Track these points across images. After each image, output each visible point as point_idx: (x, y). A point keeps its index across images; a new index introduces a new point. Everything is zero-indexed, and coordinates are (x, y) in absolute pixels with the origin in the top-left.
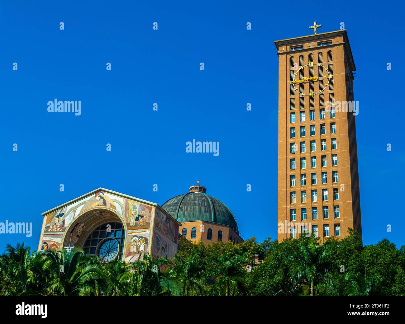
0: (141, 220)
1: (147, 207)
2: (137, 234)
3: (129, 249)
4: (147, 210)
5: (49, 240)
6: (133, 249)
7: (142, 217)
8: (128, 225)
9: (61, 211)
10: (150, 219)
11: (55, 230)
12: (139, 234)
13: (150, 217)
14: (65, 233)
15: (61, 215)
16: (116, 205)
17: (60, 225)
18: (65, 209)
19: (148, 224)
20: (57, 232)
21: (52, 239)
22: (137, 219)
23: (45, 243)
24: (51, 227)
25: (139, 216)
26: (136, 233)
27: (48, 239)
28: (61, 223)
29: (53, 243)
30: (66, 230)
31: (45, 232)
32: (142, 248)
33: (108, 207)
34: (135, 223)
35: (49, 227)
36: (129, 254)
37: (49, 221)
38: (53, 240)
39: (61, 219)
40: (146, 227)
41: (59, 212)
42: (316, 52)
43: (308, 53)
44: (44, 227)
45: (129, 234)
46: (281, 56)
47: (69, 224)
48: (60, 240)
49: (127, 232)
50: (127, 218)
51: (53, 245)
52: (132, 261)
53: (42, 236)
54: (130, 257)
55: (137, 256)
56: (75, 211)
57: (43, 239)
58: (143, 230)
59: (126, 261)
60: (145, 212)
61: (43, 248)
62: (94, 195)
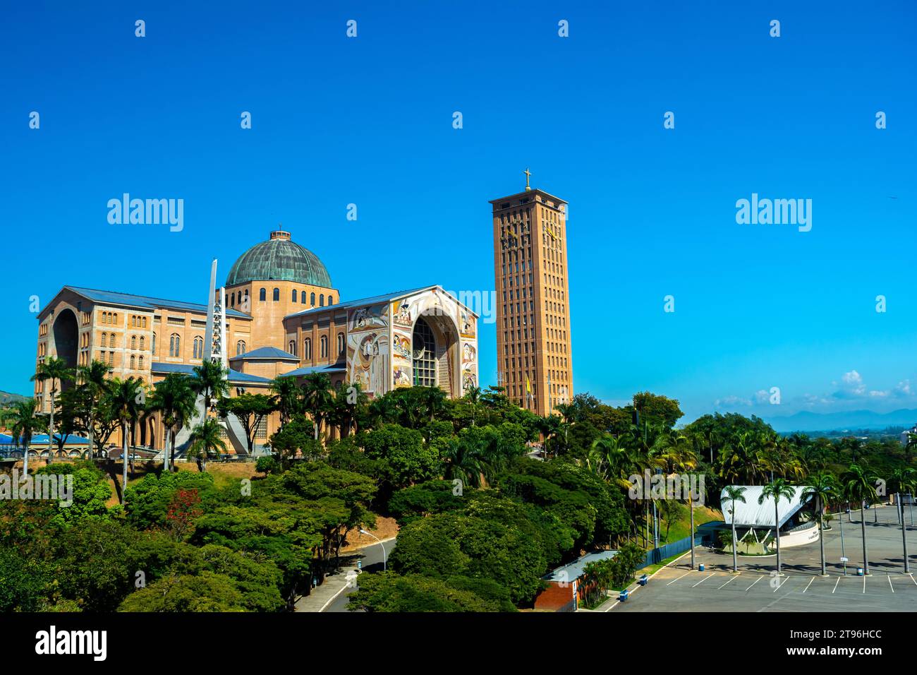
0: (469, 329)
2: (467, 342)
3: (463, 357)
4: (472, 320)
6: (467, 357)
7: (469, 326)
8: (461, 331)
10: (474, 330)
11: (403, 322)
12: (469, 343)
13: (474, 326)
14: (412, 328)
15: (406, 306)
16: (450, 308)
17: (407, 318)
19: (474, 333)
20: (405, 325)
21: (403, 332)
22: (466, 328)
23: (396, 336)
24: (399, 318)
25: (467, 324)
26: (467, 340)
27: (398, 331)
28: (408, 316)
29: (403, 337)
31: (395, 322)
32: (472, 357)
33: (444, 310)
34: (466, 331)
35: (396, 317)
36: (464, 361)
37: (396, 311)
38: (403, 334)
39: (407, 310)
42: (553, 212)
43: (549, 210)
44: (392, 316)
45: (462, 340)
46: (537, 204)
47: (414, 318)
48: (409, 335)
49: (461, 338)
50: (459, 324)
51: (404, 340)
52: (467, 368)
53: (392, 327)
54: (465, 364)
55: (470, 364)
56: (418, 305)
57: (393, 330)
58: (471, 339)
59: (463, 367)
60: (470, 322)
61: (395, 342)
62: (431, 292)
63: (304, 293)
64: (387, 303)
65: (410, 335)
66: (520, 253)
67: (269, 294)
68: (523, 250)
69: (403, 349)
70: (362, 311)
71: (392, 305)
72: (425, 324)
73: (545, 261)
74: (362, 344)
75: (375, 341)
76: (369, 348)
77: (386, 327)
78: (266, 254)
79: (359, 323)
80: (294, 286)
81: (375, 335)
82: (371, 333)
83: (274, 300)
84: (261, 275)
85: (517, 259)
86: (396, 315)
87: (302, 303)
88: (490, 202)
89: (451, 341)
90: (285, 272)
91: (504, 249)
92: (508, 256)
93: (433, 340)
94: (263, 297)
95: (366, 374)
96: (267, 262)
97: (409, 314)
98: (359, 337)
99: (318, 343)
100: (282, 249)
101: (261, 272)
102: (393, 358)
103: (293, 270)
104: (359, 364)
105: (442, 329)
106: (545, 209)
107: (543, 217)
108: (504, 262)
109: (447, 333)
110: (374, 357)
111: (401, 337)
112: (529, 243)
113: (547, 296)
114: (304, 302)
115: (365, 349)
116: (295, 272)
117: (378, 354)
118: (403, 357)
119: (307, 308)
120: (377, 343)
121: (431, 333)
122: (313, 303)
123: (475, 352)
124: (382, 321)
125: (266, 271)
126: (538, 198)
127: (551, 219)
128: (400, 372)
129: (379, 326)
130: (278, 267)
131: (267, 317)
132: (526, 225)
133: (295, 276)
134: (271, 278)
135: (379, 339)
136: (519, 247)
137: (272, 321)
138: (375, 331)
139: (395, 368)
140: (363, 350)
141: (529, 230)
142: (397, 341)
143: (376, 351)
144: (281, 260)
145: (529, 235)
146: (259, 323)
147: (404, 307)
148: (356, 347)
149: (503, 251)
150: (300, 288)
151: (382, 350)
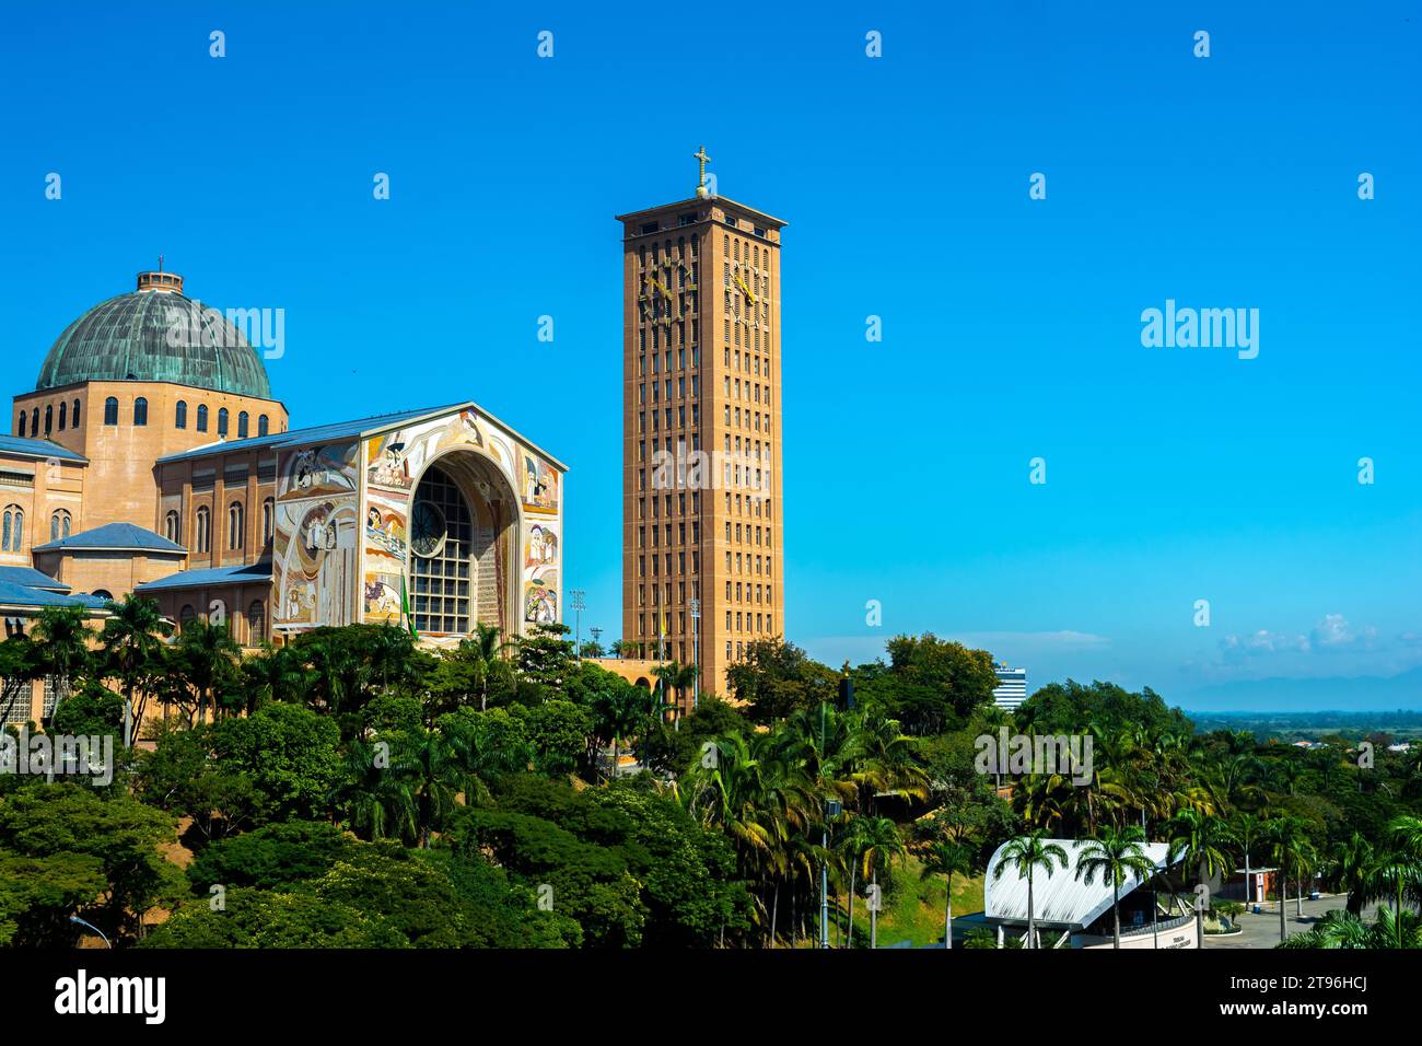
0: (543, 493)
1: (551, 470)
3: (528, 553)
4: (551, 475)
5: (381, 503)
6: (535, 554)
7: (545, 488)
8: (524, 500)
9: (398, 436)
10: (556, 497)
11: (389, 480)
12: (543, 524)
13: (556, 490)
14: (411, 492)
15: (398, 447)
16: (500, 449)
17: (400, 472)
18: (403, 432)
19: (555, 504)
20: (394, 486)
21: (390, 502)
22: (537, 492)
23: (373, 509)
24: (381, 471)
25: (539, 485)
26: (538, 519)
27: (378, 500)
28: (402, 468)
29: (390, 512)
30: (414, 486)
31: (371, 481)
32: (548, 553)
33: (485, 451)
34: (535, 499)
35: (375, 469)
36: (530, 562)
37: (375, 455)
38: (390, 506)
39: (401, 455)
40: (551, 511)
41: (392, 440)
42: (752, 243)
43: (743, 240)
44: (365, 468)
45: (527, 520)
46: (714, 226)
47: (416, 471)
48: (404, 509)
49: (523, 515)
50: (520, 483)
51: (390, 518)
52: (537, 576)
53: (365, 491)
54: (532, 569)
55: (543, 569)
56: (426, 444)
57: (368, 498)
58: (548, 516)
59: (527, 575)
60: (548, 479)
61: (370, 522)
62: (458, 416)
63: (203, 411)
64: (356, 440)
65: (406, 506)
66: (677, 330)
67: (126, 410)
68: (682, 325)
69: (389, 536)
70: (305, 455)
71: (366, 444)
72: (449, 481)
73: (727, 349)
74: (305, 525)
75: (330, 520)
76: (317, 535)
77: (353, 490)
78: (122, 323)
79: (300, 479)
80: (180, 393)
81: (330, 507)
82: (322, 502)
83: (136, 423)
84: (109, 370)
85: (669, 344)
86: (374, 465)
87: (198, 429)
88: (618, 218)
89: (504, 522)
90: (163, 364)
91: (643, 321)
92: (650, 336)
93: (465, 516)
94: (111, 415)
95: (310, 589)
96: (123, 341)
97: (405, 464)
98: (300, 509)
99: (224, 518)
100: (159, 313)
101: (109, 363)
102: (363, 555)
103: (180, 359)
104: (297, 568)
105: (486, 493)
106: (733, 236)
107: (727, 255)
108: (643, 348)
109: (496, 503)
110: (327, 553)
111: (385, 513)
112: (695, 311)
113: (729, 425)
114: (202, 427)
115: (309, 536)
116: (186, 363)
117: (334, 547)
118: (388, 554)
119: (212, 441)
120: (333, 523)
121: (462, 501)
122: (223, 430)
123: (555, 544)
124: (346, 477)
125: (121, 361)
126: (718, 214)
127: (747, 257)
128: (380, 586)
129: (340, 488)
130: (148, 353)
131: (119, 460)
132: (691, 271)
133: (185, 372)
134: (131, 376)
135: (339, 515)
136: (674, 318)
137: (131, 470)
138: (332, 498)
139: (370, 576)
140: (305, 538)
141: (695, 282)
142: (376, 521)
143: (332, 541)
144: (154, 337)
145: (695, 293)
146: (102, 473)
147: (392, 448)
148: (293, 531)
149: (641, 325)
150: (194, 397)
151: (344, 538)
